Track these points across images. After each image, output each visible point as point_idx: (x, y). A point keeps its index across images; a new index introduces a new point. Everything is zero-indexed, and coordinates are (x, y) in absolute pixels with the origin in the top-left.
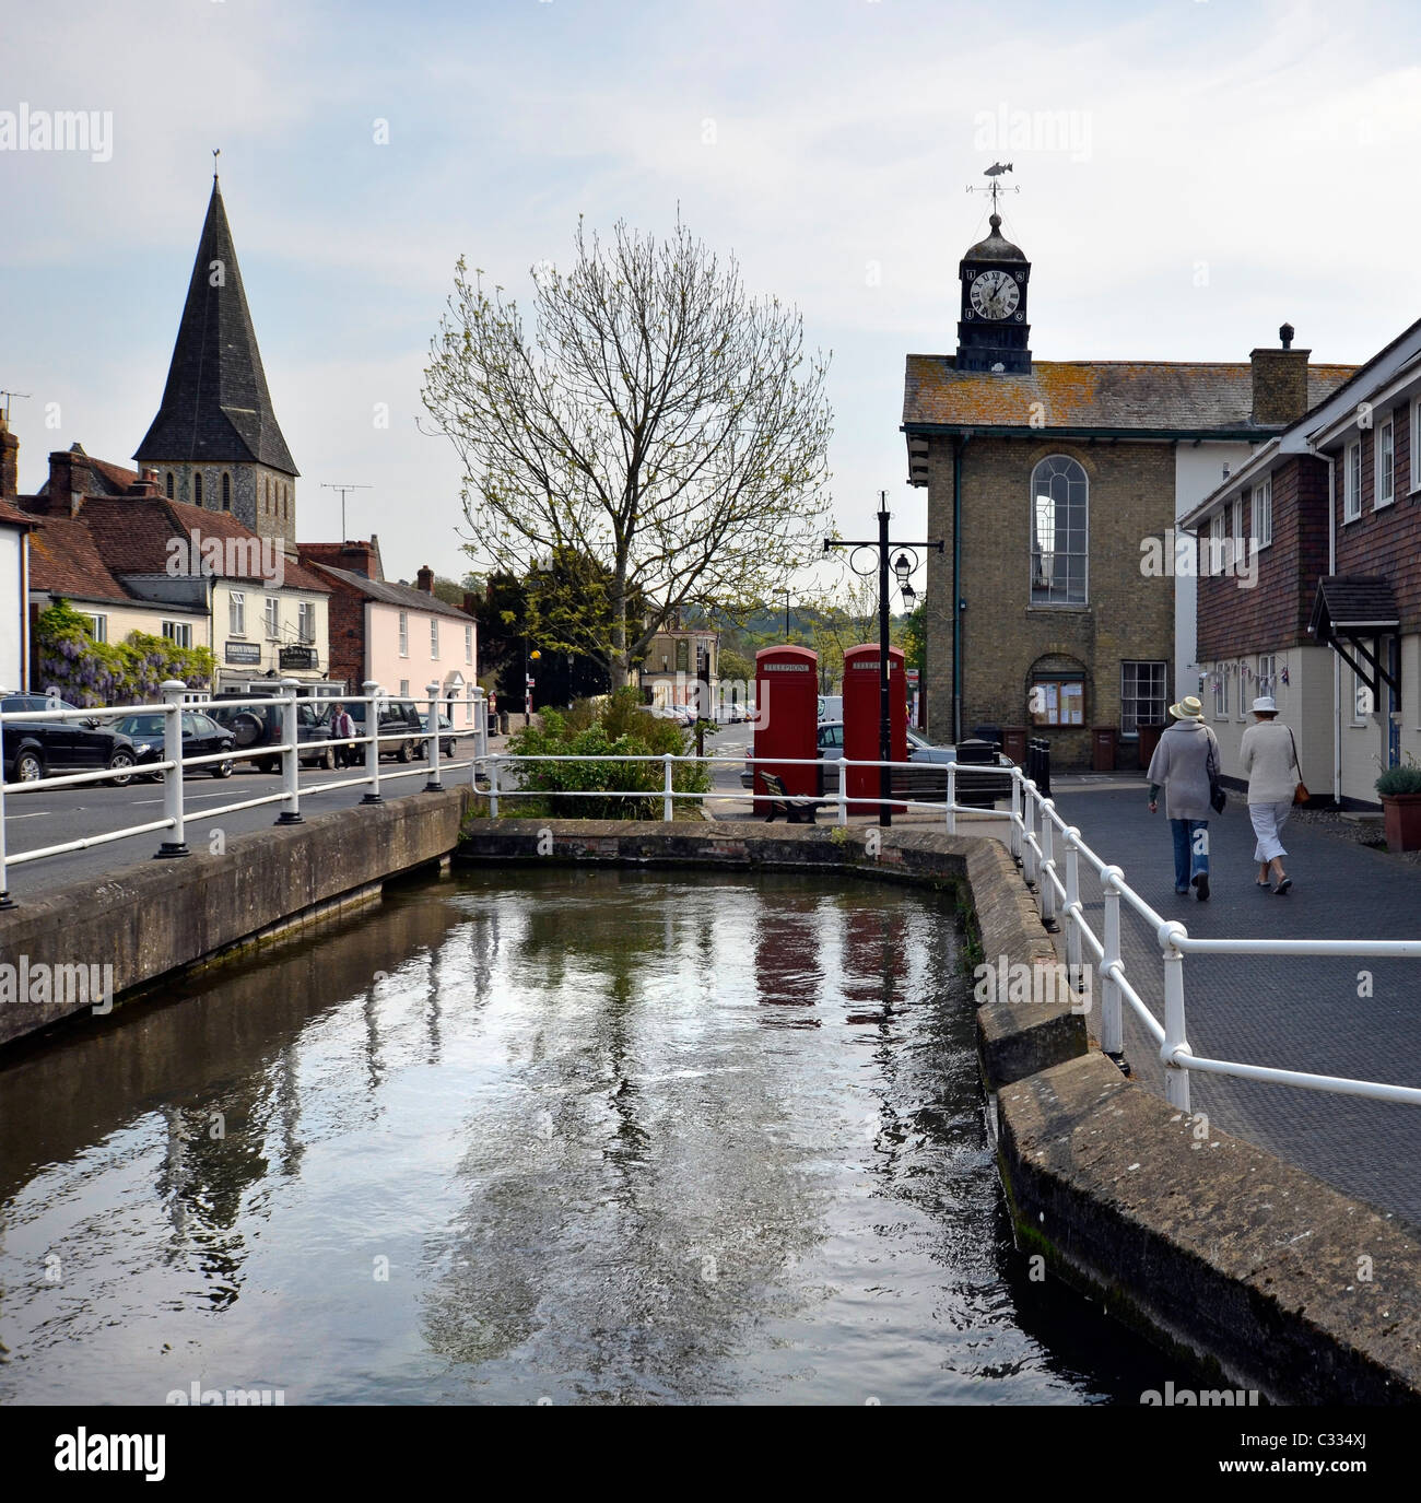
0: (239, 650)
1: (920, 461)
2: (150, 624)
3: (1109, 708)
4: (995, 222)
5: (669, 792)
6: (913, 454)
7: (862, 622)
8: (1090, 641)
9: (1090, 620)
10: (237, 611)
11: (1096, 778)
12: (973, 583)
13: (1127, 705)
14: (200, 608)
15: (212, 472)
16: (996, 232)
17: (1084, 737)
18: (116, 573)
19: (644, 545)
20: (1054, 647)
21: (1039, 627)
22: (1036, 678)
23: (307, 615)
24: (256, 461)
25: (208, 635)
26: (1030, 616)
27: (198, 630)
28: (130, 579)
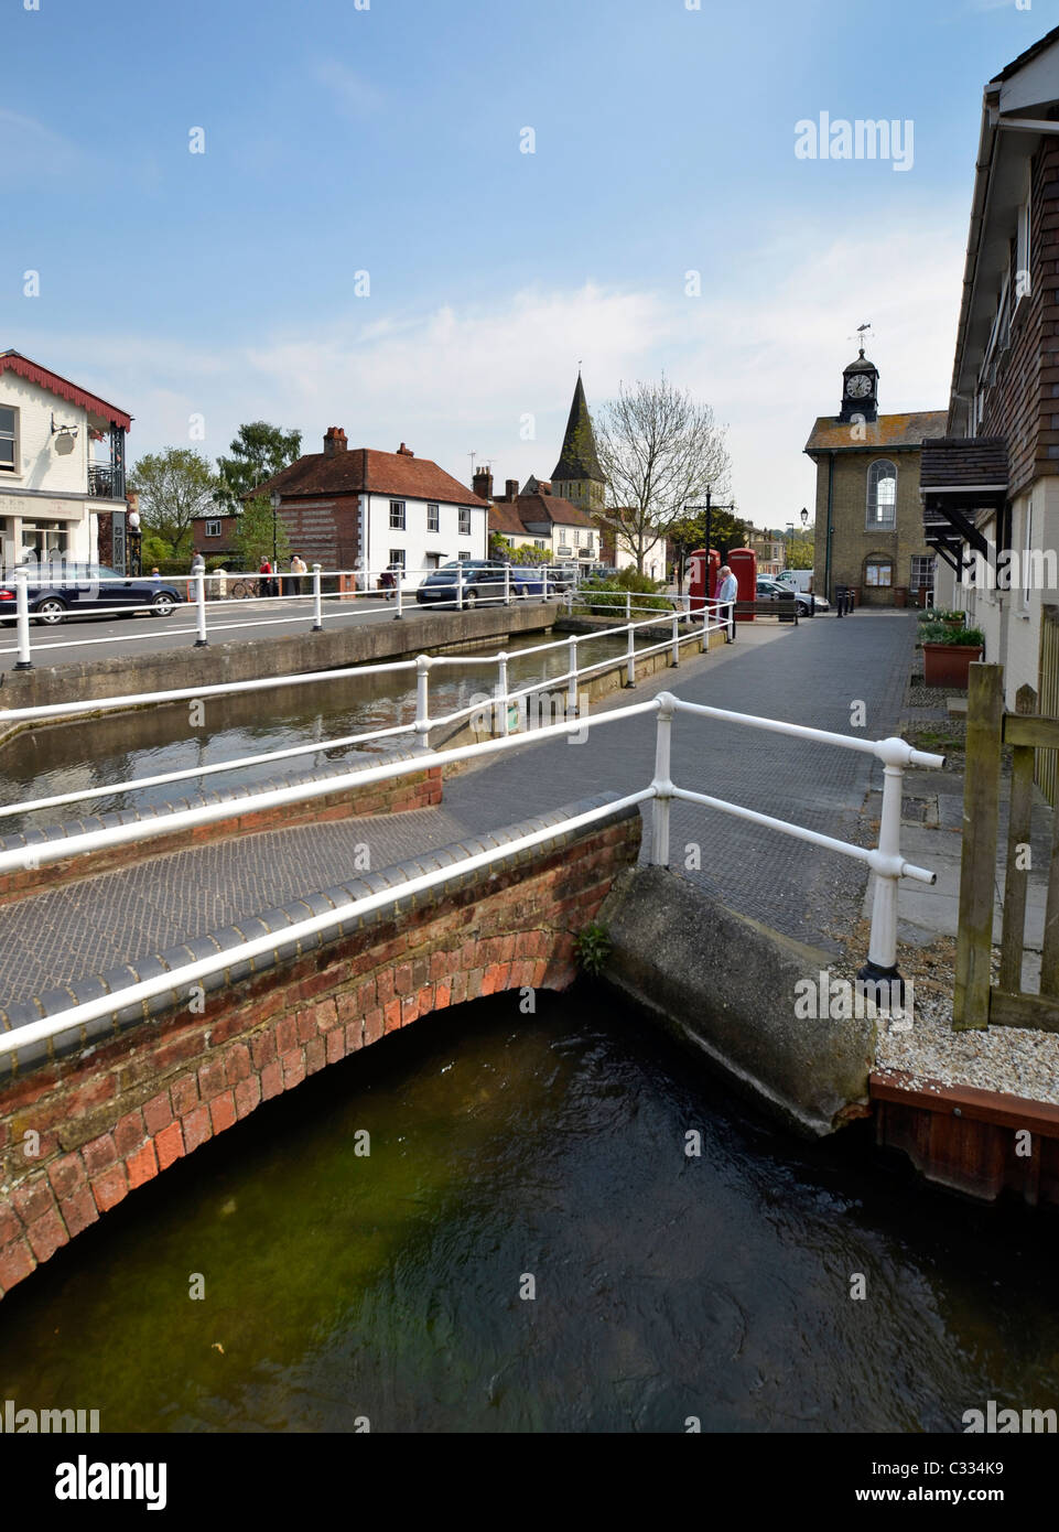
0: (563, 551)
2: (530, 541)
3: (904, 578)
4: (862, 352)
8: (895, 546)
9: (895, 536)
10: (563, 536)
11: (897, 611)
12: (837, 521)
13: (913, 577)
14: (548, 535)
16: (862, 357)
17: (891, 591)
18: (523, 522)
20: (876, 550)
21: (869, 540)
22: (867, 563)
23: (590, 537)
24: (589, 478)
25: (552, 545)
26: (865, 535)
27: (548, 542)
28: (527, 525)
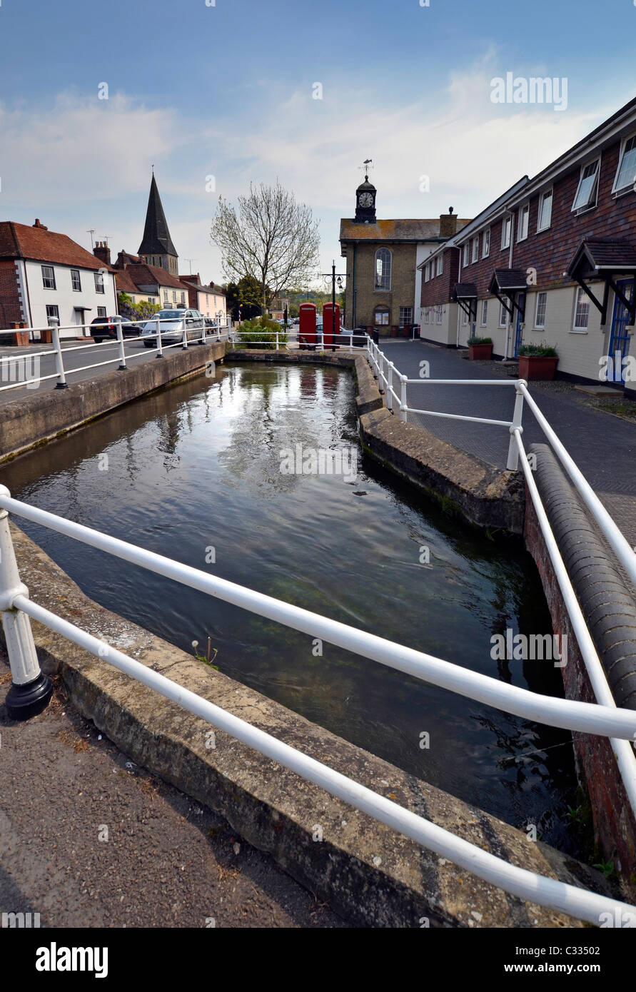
0: (167, 305)
1: (344, 250)
2: (145, 298)
3: (396, 320)
4: (367, 177)
5: (278, 342)
6: (342, 248)
7: (328, 295)
8: (391, 301)
9: (391, 295)
10: (166, 294)
11: (391, 339)
12: (359, 286)
13: (401, 319)
14: (157, 294)
15: (157, 256)
16: (367, 181)
17: (389, 328)
18: (136, 285)
19: (270, 275)
20: (381, 303)
21: (377, 297)
22: (376, 311)
23: (183, 295)
24: (167, 253)
25: (159, 301)
26: (374, 294)
27: (157, 299)
28: (140, 287)
